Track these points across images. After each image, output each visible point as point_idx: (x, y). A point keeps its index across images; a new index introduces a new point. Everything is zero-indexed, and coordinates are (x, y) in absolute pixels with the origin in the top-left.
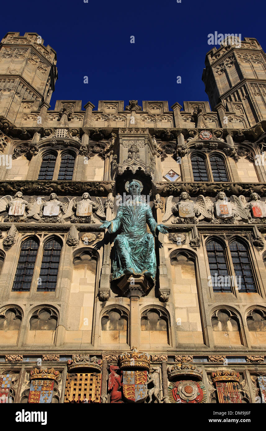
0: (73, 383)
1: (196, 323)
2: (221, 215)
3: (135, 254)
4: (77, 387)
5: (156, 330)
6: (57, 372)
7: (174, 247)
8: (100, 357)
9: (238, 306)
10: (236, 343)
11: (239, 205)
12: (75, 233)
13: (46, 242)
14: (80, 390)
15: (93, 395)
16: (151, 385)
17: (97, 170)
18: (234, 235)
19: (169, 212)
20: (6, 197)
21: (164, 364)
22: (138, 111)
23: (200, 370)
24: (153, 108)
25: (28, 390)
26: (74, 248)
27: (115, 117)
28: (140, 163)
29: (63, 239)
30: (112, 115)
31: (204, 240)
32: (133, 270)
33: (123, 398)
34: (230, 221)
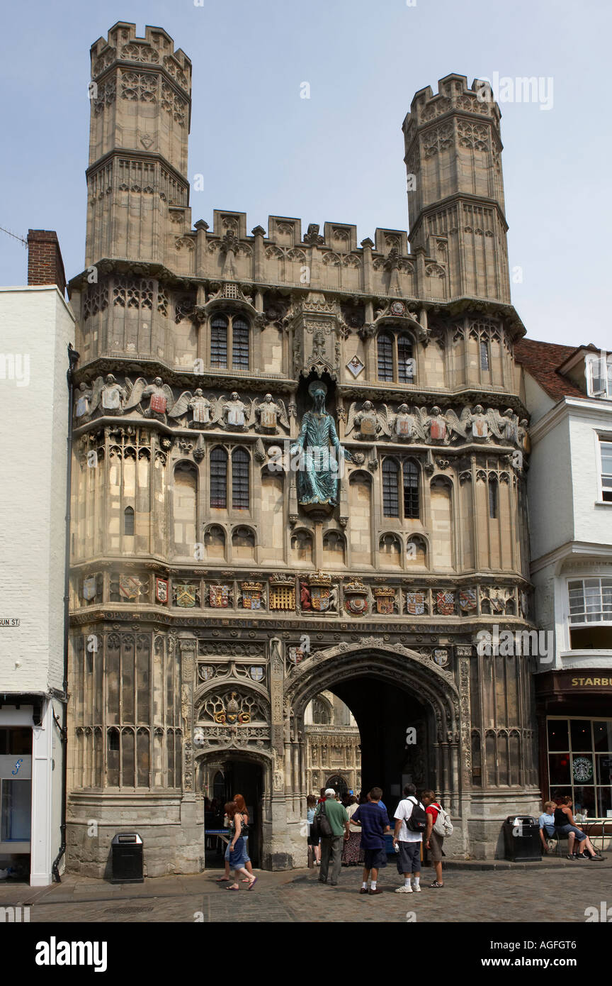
0: (275, 596)
1: (366, 545)
2: (401, 434)
3: (319, 479)
4: (278, 598)
5: (335, 550)
6: (261, 585)
7: (354, 468)
8: (293, 576)
9: (402, 533)
10: (396, 564)
11: (420, 420)
12: (260, 448)
13: (233, 454)
14: (280, 600)
15: (290, 605)
16: (332, 599)
17: (274, 348)
18: (410, 456)
19: (351, 424)
20: (186, 394)
21: (341, 583)
22: (319, 246)
23: (367, 589)
24: (337, 238)
25: (242, 598)
26: (261, 464)
27: (290, 253)
28: (326, 363)
29: (251, 453)
30: (287, 249)
31: (381, 461)
32: (319, 497)
33: (312, 608)
34: (408, 441)
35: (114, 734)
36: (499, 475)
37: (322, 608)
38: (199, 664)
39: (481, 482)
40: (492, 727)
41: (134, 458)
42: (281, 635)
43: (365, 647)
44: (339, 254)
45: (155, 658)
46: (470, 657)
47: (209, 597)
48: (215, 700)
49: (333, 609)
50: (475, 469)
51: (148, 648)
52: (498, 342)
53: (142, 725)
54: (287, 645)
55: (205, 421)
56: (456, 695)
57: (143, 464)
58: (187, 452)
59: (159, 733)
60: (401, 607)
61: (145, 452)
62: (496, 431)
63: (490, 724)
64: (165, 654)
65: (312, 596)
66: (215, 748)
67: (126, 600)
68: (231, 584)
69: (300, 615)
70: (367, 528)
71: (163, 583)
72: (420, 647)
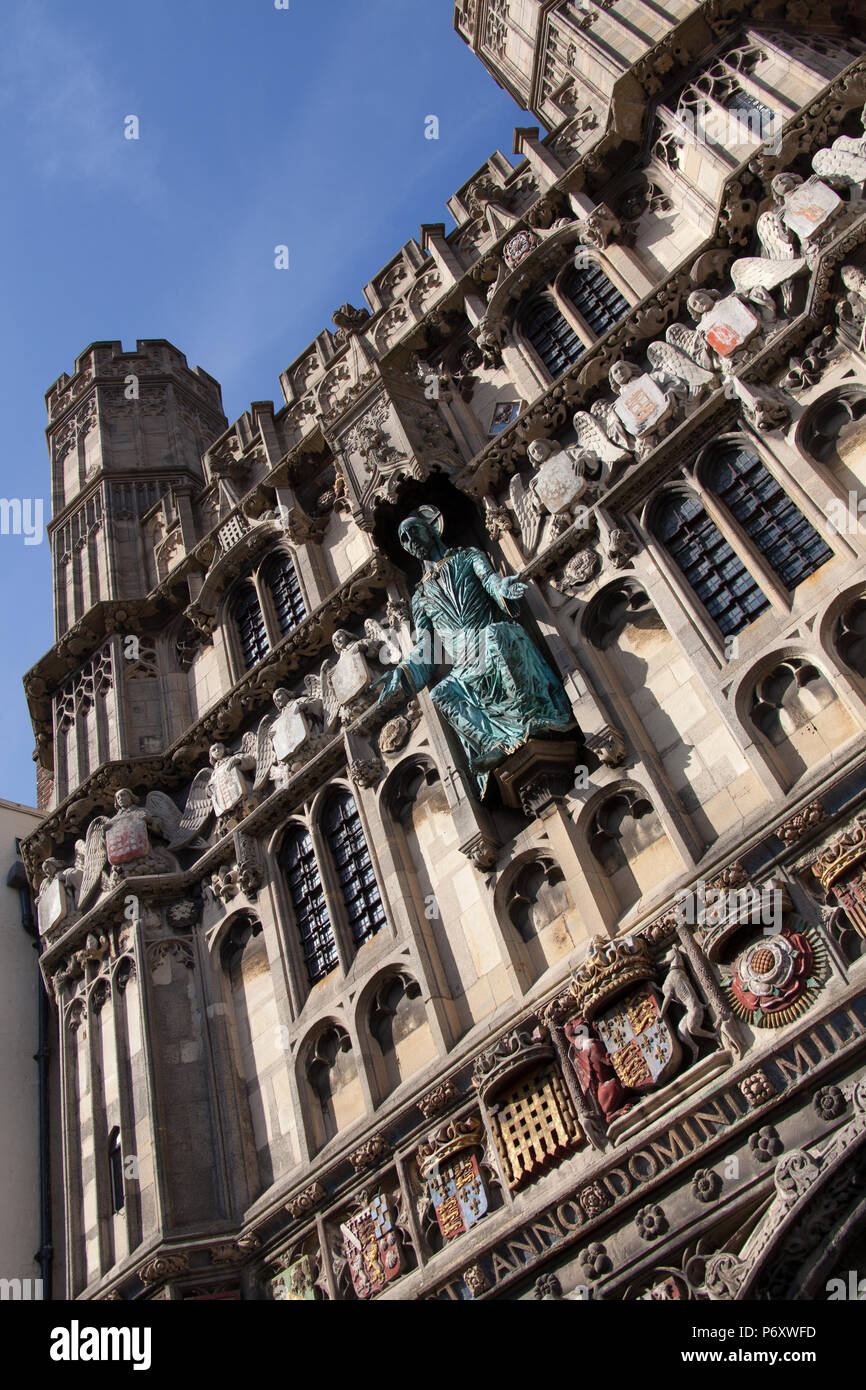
0: (506, 1129)
2: (641, 426)
4: (520, 1133)
7: (582, 602)
8: (529, 1026)
14: (527, 1135)
15: (561, 1131)
20: (198, 777)
22: (362, 327)
25: (431, 1209)
26: (377, 786)
30: (317, 386)
31: (640, 525)
33: (626, 1097)
34: (676, 421)
44: (400, 301)
47: (348, 1270)
49: (705, 1044)
68: (388, 1182)
69: (606, 1148)
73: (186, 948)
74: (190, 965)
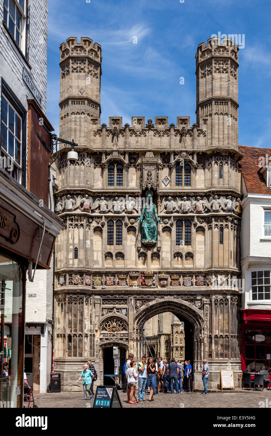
0: (131, 280)
1: (168, 257)
2: (183, 210)
3: (149, 232)
5: (155, 260)
6: (126, 276)
7: (164, 225)
8: (138, 272)
9: (183, 252)
10: (180, 265)
11: (192, 203)
12: (126, 220)
13: (116, 223)
14: (133, 282)
15: (137, 284)
16: (154, 281)
17: (133, 176)
18: (187, 219)
20: (98, 199)
21: (157, 274)
22: (152, 129)
23: (168, 276)
24: (160, 124)
25: (119, 282)
26: (127, 226)
27: (140, 133)
28: (152, 183)
29: (123, 222)
30: (139, 131)
31: (175, 222)
32: (149, 240)
33: (145, 285)
34: (186, 213)
35: (70, 337)
36: (224, 225)
37: (149, 285)
38: (102, 308)
39: (216, 228)
40: (217, 333)
41: (78, 228)
42: (133, 296)
43: (166, 300)
44: (161, 131)
45: (85, 307)
46: (209, 304)
47: (106, 281)
48: (108, 322)
49: (154, 285)
50: (214, 223)
51: (82, 303)
52: (228, 165)
53: (80, 333)
54: (136, 300)
55: (105, 210)
56: (203, 320)
57: (81, 230)
58: (98, 223)
59: (86, 336)
60: (182, 283)
61: (82, 225)
62: (223, 206)
63: (216, 332)
64: (89, 305)
65: (146, 280)
66: (107, 342)
67: (75, 284)
68: (114, 276)
69: (141, 288)
70: (169, 250)
71: (89, 277)
72: (189, 300)
73: (90, 227)
74: (90, 229)
